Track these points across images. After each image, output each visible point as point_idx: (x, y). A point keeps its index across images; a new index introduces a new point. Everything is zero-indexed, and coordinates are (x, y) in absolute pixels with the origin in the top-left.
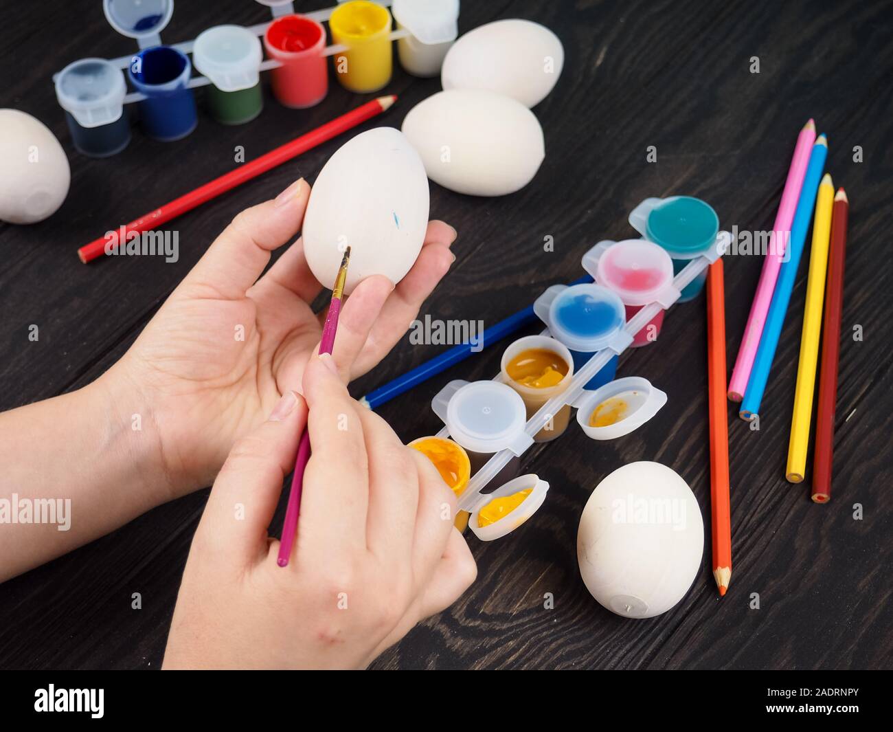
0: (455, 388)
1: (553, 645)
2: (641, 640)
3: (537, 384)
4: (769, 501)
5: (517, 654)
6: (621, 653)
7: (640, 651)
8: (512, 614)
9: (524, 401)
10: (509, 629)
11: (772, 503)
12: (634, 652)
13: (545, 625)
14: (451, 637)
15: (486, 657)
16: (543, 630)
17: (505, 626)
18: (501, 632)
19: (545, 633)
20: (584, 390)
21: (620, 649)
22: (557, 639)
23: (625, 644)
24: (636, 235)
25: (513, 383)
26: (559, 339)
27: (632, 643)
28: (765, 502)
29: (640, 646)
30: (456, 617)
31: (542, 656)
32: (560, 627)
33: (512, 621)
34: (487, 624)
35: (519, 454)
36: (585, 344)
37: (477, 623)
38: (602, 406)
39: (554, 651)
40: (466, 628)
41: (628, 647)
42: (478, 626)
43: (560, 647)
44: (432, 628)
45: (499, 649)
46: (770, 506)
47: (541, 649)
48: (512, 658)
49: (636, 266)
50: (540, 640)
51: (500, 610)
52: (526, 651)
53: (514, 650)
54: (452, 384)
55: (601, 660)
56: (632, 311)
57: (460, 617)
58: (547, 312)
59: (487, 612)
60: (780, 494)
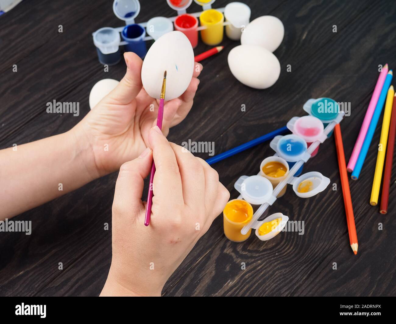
0: (243, 179)
1: (276, 263)
2: (310, 263)
3: (276, 176)
4: (363, 212)
5: (262, 266)
6: (302, 268)
7: (309, 268)
8: (260, 250)
9: (271, 183)
10: (259, 256)
11: (364, 213)
12: (307, 268)
13: (273, 255)
14: (236, 258)
15: (249, 266)
16: (272, 257)
17: (257, 255)
18: (255, 257)
19: (272, 259)
20: (293, 177)
21: (302, 266)
22: (277, 261)
23: (304, 265)
24: (307, 114)
25: (266, 176)
26: (281, 157)
27: (306, 264)
28: (361, 213)
29: (310, 266)
30: (238, 250)
31: (271, 267)
32: (279, 257)
33: (260, 253)
34: (250, 254)
35: (271, 204)
36: (292, 159)
37: (246, 253)
38: (302, 184)
39: (276, 266)
40: (242, 255)
41: (305, 266)
42: (247, 254)
43: (278, 264)
44: (229, 254)
45: (254, 264)
46: (363, 214)
47: (270, 265)
48: (259, 268)
49: (309, 126)
50: (271, 261)
51: (255, 249)
52: (265, 265)
53: (260, 264)
54: (242, 178)
55: (294, 270)
56: (309, 144)
57: (240, 250)
58: (276, 147)
59: (250, 249)
60: (367, 210)
